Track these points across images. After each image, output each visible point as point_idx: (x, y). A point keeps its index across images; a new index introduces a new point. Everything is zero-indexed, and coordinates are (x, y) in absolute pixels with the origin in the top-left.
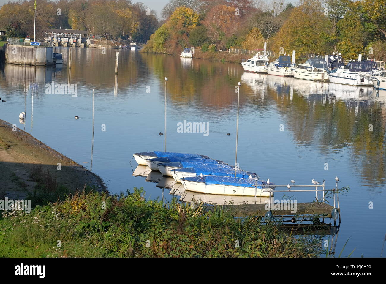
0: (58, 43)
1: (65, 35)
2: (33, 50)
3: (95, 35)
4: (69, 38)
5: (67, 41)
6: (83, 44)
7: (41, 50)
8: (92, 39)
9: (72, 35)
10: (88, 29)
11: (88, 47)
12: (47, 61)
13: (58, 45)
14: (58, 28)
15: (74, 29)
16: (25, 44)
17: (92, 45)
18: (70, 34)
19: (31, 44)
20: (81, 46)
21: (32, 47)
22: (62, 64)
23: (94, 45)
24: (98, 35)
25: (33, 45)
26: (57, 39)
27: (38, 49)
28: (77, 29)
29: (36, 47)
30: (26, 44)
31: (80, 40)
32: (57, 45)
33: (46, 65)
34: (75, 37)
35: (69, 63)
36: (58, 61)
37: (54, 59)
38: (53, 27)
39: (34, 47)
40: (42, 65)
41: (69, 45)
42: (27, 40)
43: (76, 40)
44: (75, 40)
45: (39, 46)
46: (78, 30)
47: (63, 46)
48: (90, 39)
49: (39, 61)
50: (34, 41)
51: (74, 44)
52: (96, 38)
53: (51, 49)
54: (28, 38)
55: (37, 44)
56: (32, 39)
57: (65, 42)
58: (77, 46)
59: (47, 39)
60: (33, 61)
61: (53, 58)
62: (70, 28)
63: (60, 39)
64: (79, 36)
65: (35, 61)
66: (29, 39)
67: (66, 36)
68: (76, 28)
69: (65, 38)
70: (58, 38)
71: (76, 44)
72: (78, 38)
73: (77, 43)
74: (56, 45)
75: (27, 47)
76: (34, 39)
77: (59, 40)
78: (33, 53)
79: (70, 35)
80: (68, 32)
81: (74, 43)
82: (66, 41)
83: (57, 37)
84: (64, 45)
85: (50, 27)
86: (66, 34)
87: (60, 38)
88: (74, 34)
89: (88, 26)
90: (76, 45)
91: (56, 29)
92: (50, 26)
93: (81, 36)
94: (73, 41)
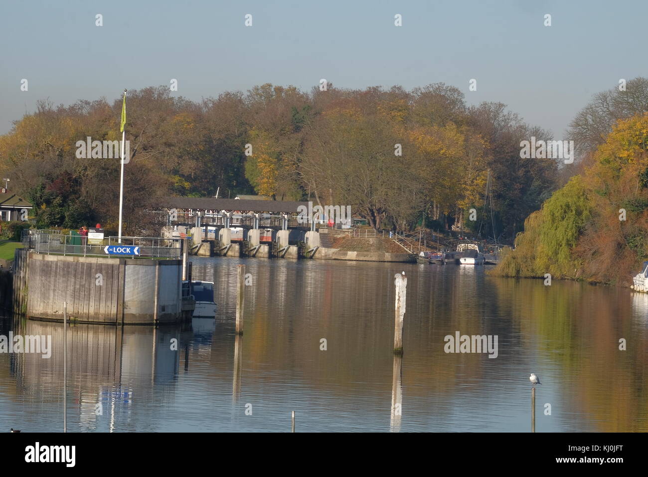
0: (207, 246)
1: (231, 219)
2: (116, 272)
4: (247, 228)
5: (240, 236)
6: (294, 249)
7: (142, 270)
8: (326, 231)
9: (257, 215)
10: (313, 195)
11: (311, 258)
12: (162, 308)
13: (208, 253)
14: (211, 193)
15: (263, 198)
16: (89, 251)
17: (323, 251)
18: (250, 214)
19: (107, 252)
20: (287, 256)
21: (110, 261)
22: (213, 317)
23: (331, 251)
25: (112, 255)
26: (206, 231)
27: (130, 269)
28: (274, 196)
29: (124, 260)
30: (92, 250)
31: (283, 235)
32: (205, 251)
33: (157, 324)
34: (268, 223)
35: (238, 315)
36: (202, 308)
37: (186, 302)
38: (193, 190)
39: (116, 262)
40: (143, 325)
41: (245, 251)
42: (95, 237)
43: (270, 234)
44: (268, 235)
45: (136, 257)
46: (279, 198)
47: (225, 255)
48: (317, 230)
49: (133, 309)
50: (117, 241)
51: (265, 249)
52: (340, 227)
53: (175, 267)
54: (98, 231)
55: (128, 250)
56: (111, 233)
57: (233, 242)
58: (274, 254)
59: (171, 234)
60: (114, 311)
61: (184, 299)
62: (252, 191)
63: (217, 232)
64: (280, 220)
65: (121, 308)
66: (101, 236)
67: (235, 221)
68: (271, 194)
69: (233, 229)
70: (209, 228)
71: (270, 249)
72: (276, 229)
73: (272, 245)
74: (201, 252)
75: (93, 261)
76: (116, 234)
77: (211, 236)
78: (116, 282)
79: (250, 219)
80: (242, 207)
81: (262, 246)
82: (235, 237)
83: (207, 225)
84: (230, 253)
85: (182, 192)
86: (237, 215)
87: (214, 228)
88: (265, 215)
89: (312, 187)
90: (270, 252)
91: (203, 198)
92: (184, 188)
93: (289, 221)
94: (261, 238)
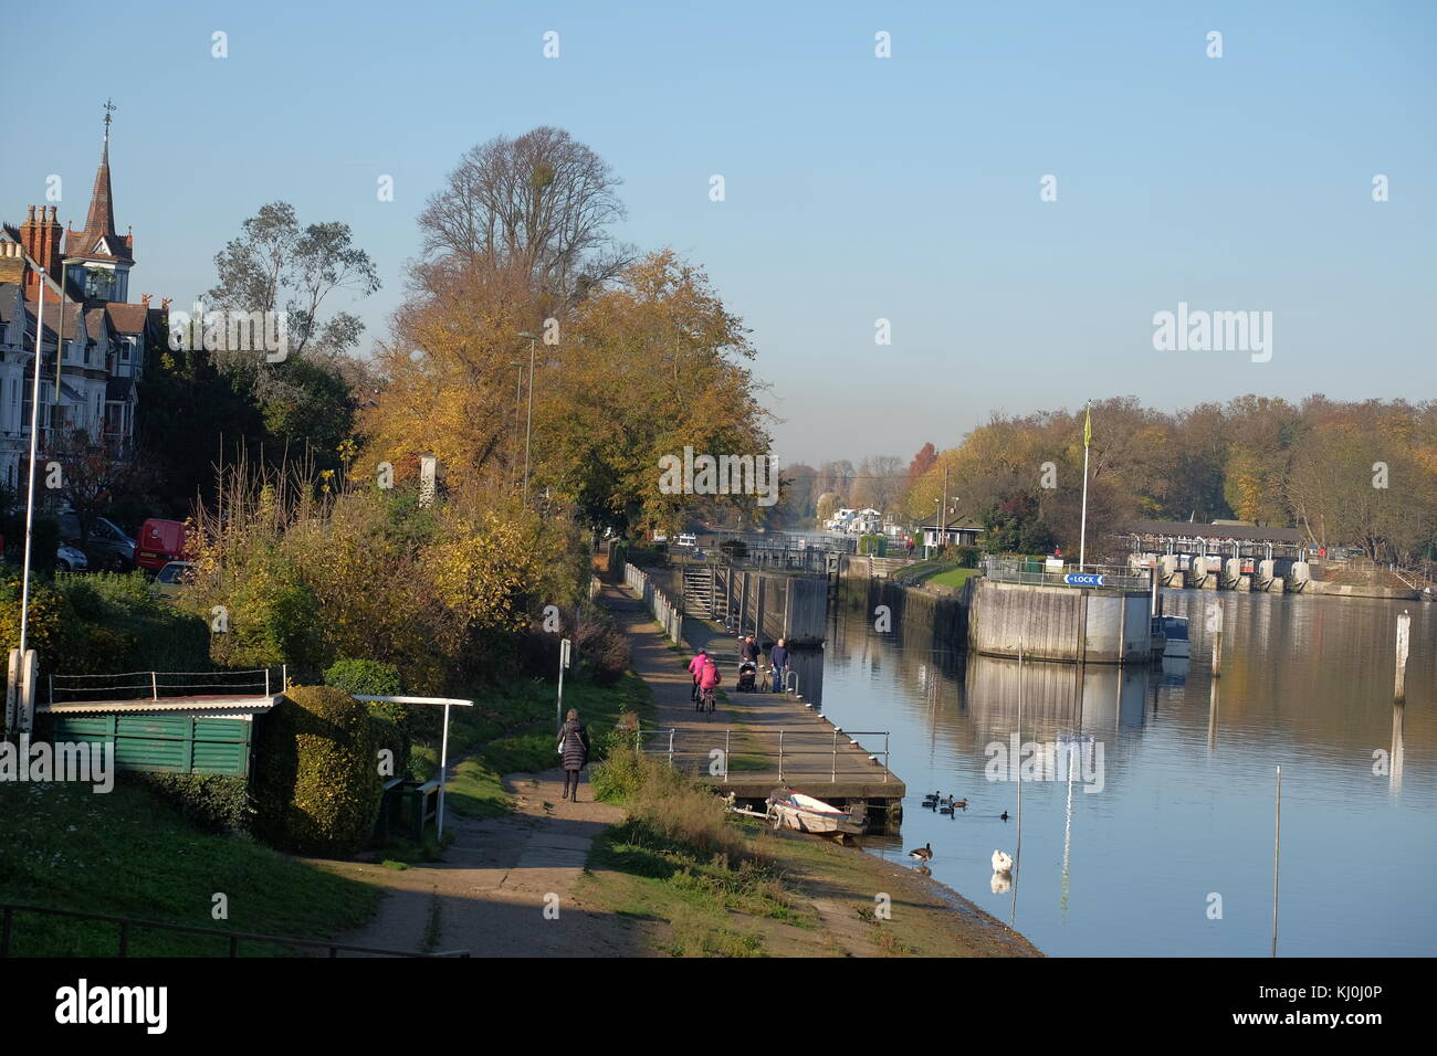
0: (1180, 577)
1: (1208, 546)
2: (1077, 603)
3: (1328, 545)
4: (1225, 558)
5: (1217, 566)
6: (1279, 582)
7: (1106, 602)
8: (1316, 562)
9: (1237, 543)
10: (1302, 521)
11: (1299, 592)
12: (1128, 646)
13: (1181, 585)
14: (1185, 517)
15: (1245, 523)
16: (1046, 579)
17: (1313, 584)
18: (1229, 541)
19: (1067, 581)
20: (1271, 589)
21: (1070, 592)
22: (1187, 657)
23: (1322, 586)
24: (1341, 545)
25: (1073, 585)
26: (1179, 560)
27: (1092, 600)
28: (1257, 521)
29: (1086, 593)
30: (1050, 579)
31: (1267, 566)
32: (1177, 581)
33: (1122, 663)
34: (1249, 552)
35: (1214, 656)
36: (1174, 646)
37: (1155, 640)
38: (1165, 513)
39: (1079, 592)
40: (1106, 664)
41: (1224, 584)
42: (1054, 564)
43: (1252, 564)
44: (1250, 565)
45: (1100, 588)
46: (1262, 524)
47: (1200, 587)
48: (1306, 561)
49: (1095, 645)
50: (1078, 568)
51: (1246, 581)
52: (1333, 558)
53: (1144, 600)
54: (1057, 558)
55: (1091, 580)
56: (1072, 560)
57: (1209, 572)
58: (1257, 587)
59: (1138, 562)
60: (1074, 647)
61: (1153, 636)
62: (1233, 517)
63: (1191, 561)
64: (1263, 549)
65: (1082, 645)
66: (1060, 563)
67: (1211, 549)
68: (1254, 519)
69: (1209, 558)
70: (1182, 556)
71: (1252, 581)
72: (1260, 559)
73: (1255, 576)
74: (1173, 583)
75: (1051, 590)
76: (1078, 561)
77: (1185, 565)
78: (1076, 616)
79: (1230, 546)
80: (1222, 534)
81: (1243, 578)
82: (1212, 568)
83: (1180, 553)
84: (1206, 585)
85: (1153, 515)
86: (1215, 542)
87: (1188, 557)
88: (1247, 543)
89: (1301, 511)
90: (1251, 585)
91: (1176, 523)
92: (1154, 511)
93: (1273, 549)
94: (1242, 568)
